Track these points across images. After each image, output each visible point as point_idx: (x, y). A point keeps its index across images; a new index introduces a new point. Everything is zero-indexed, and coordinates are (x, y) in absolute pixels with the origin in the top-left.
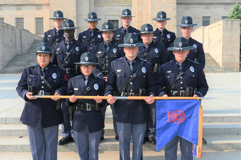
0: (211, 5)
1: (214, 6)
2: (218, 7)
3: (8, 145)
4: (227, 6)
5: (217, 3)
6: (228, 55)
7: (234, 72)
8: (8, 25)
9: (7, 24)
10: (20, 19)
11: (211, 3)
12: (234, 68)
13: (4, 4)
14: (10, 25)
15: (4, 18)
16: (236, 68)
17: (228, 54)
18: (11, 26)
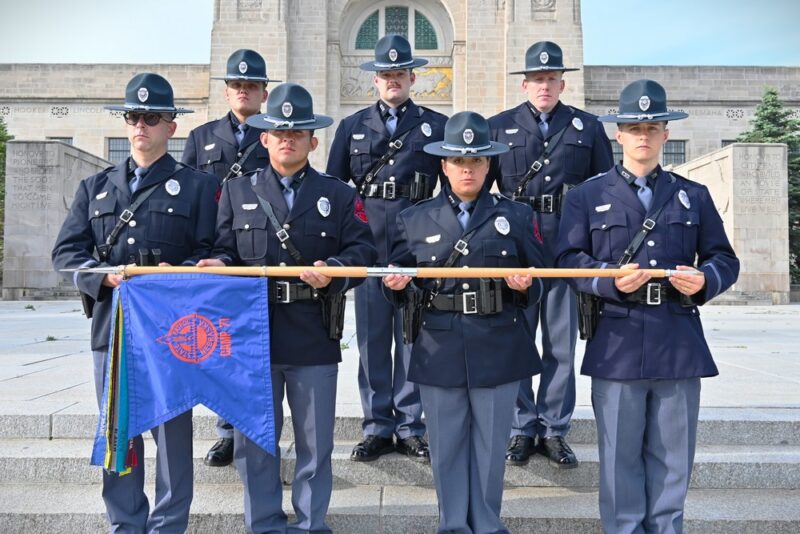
0: (689, 105)
1: (698, 109)
2: (709, 114)
3: (52, 516)
4: (735, 110)
5: (706, 99)
6: (752, 251)
7: (773, 304)
8: (84, 152)
9: (80, 150)
10: (121, 141)
11: (688, 101)
12: (774, 291)
13: (75, 96)
14: (87, 153)
15: (71, 138)
16: (779, 292)
17: (754, 248)
18: (92, 155)
